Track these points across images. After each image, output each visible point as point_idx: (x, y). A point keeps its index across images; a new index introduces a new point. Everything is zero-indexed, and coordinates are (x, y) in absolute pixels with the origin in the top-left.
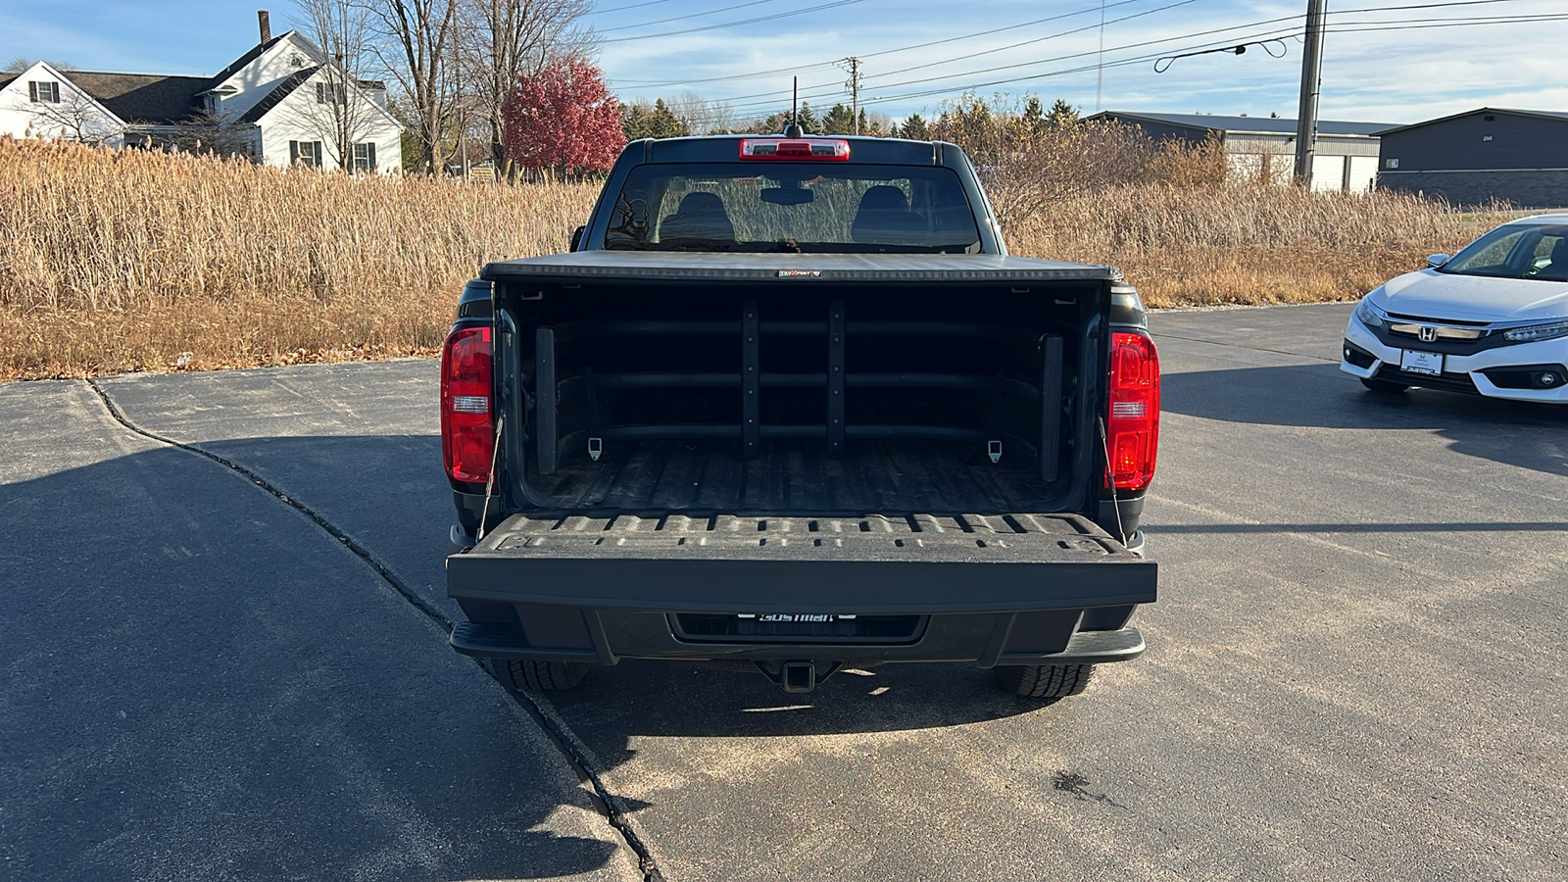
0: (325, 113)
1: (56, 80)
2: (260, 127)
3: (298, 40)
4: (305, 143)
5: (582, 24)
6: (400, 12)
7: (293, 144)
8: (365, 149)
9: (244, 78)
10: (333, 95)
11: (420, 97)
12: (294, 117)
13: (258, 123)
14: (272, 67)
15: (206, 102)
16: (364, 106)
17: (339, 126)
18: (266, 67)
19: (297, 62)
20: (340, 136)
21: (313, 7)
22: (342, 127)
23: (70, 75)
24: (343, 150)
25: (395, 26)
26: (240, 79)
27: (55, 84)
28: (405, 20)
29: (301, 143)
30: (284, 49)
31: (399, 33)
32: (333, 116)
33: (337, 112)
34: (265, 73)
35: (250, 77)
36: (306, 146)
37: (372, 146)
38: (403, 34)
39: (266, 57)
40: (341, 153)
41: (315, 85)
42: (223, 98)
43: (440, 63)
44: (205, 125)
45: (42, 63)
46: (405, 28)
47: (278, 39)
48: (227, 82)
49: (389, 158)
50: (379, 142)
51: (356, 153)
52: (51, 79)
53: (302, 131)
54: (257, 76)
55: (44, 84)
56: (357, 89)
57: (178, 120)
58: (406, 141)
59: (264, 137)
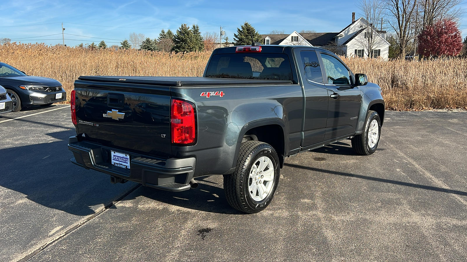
0: (366, 42)
1: (298, 36)
2: (347, 46)
3: (362, 20)
4: (359, 50)
6: (397, 9)
7: (356, 50)
8: (377, 51)
9: (345, 33)
10: (369, 36)
11: (401, 35)
12: (356, 43)
13: (346, 45)
14: (353, 29)
15: (336, 39)
16: (377, 38)
17: (369, 45)
18: (351, 29)
19: (361, 26)
20: (369, 48)
22: (370, 44)
23: (301, 34)
24: (369, 52)
25: (395, 13)
26: (344, 33)
27: (298, 37)
28: (399, 11)
29: (358, 50)
30: (357, 24)
31: (396, 16)
32: (368, 42)
33: (369, 40)
34: (351, 31)
35: (346, 32)
36: (360, 51)
37: (379, 50)
38: (397, 16)
39: (352, 26)
40: (368, 53)
41: (364, 33)
42: (339, 38)
43: (409, 23)
44: (332, 46)
45: (295, 31)
46: (398, 14)
47: (356, 21)
48: (341, 34)
49: (385, 55)
50: (381, 49)
51: (374, 52)
52: (297, 35)
53: (358, 47)
54: (348, 32)
55: (295, 37)
56: (376, 33)
57: (324, 45)
58: (390, 49)
59: (348, 49)
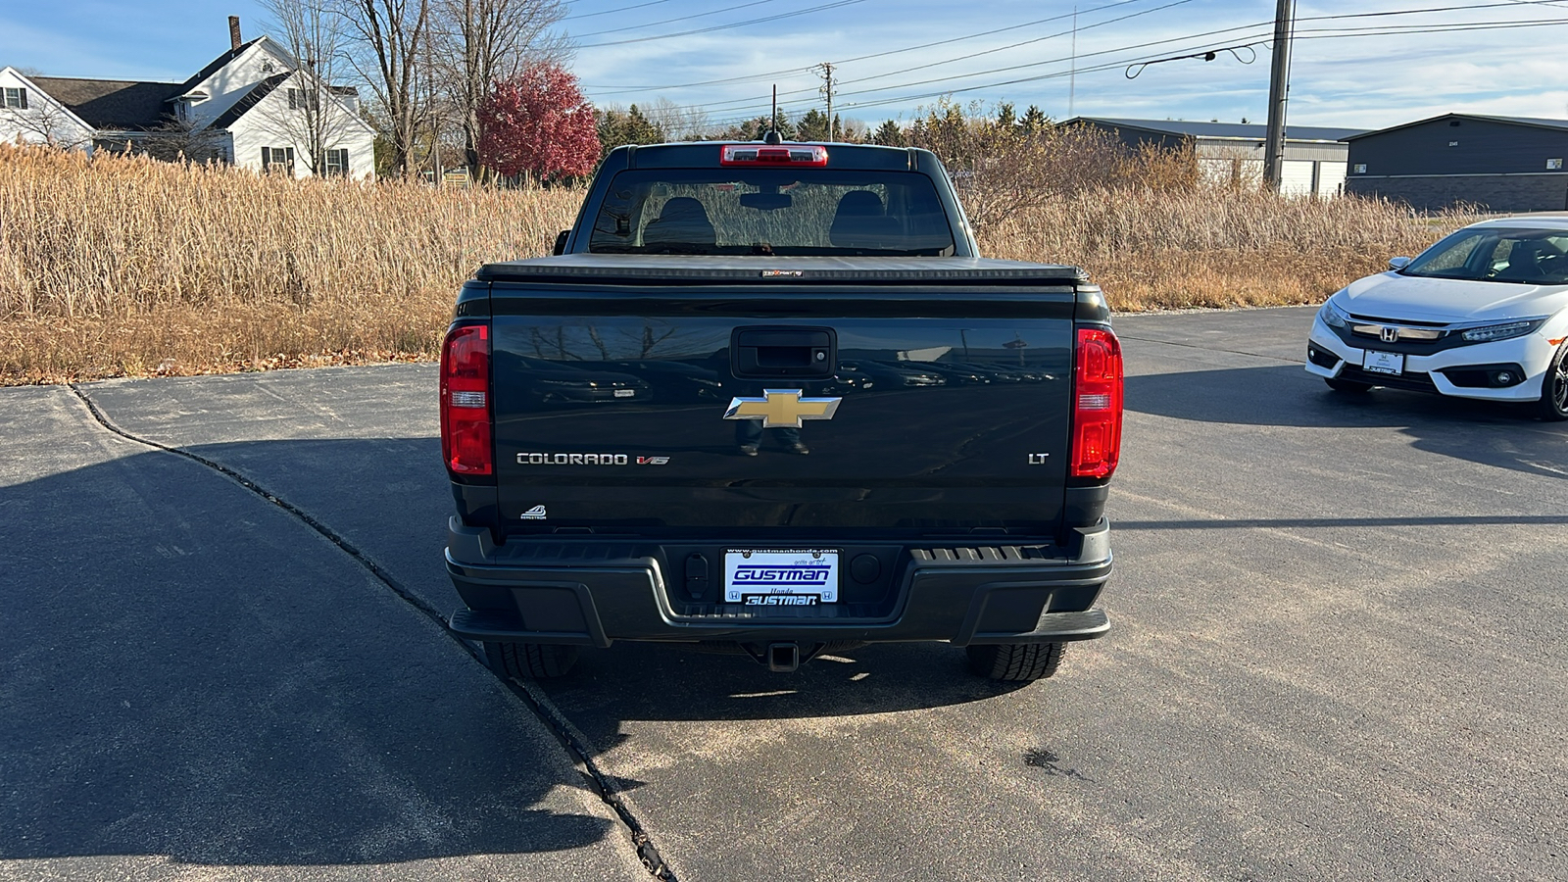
0: (297, 119)
1: (24, 86)
2: (231, 133)
3: (270, 46)
4: (277, 150)
5: (556, 30)
6: (372, 17)
7: (265, 150)
8: (337, 155)
9: (211, 86)
10: (306, 100)
11: (393, 103)
12: (265, 123)
13: (229, 129)
14: (241, 74)
15: (176, 108)
16: (335, 112)
17: (311, 132)
18: (234, 74)
19: (268, 67)
20: (313, 142)
21: (284, 12)
22: (315, 132)
23: (38, 81)
24: (315, 156)
25: (367, 31)
26: (208, 86)
27: (23, 90)
28: (377, 26)
29: (273, 150)
30: (254, 55)
31: (372, 39)
32: (306, 122)
33: (309, 117)
34: (233, 79)
35: (217, 84)
36: (278, 152)
37: (345, 151)
38: (375, 40)
39: (234, 64)
40: (313, 159)
41: (287, 91)
42: (193, 104)
43: (413, 68)
44: (176, 132)
45: (9, 69)
46: (378, 33)
47: (248, 45)
48: (197, 88)
49: (363, 164)
50: (351, 150)
51: (329, 159)
52: (19, 85)
53: (273, 137)
54: (225, 83)
55: (11, 90)
56: (330, 95)
57: (148, 126)
58: (379, 148)
59: (235, 144)
